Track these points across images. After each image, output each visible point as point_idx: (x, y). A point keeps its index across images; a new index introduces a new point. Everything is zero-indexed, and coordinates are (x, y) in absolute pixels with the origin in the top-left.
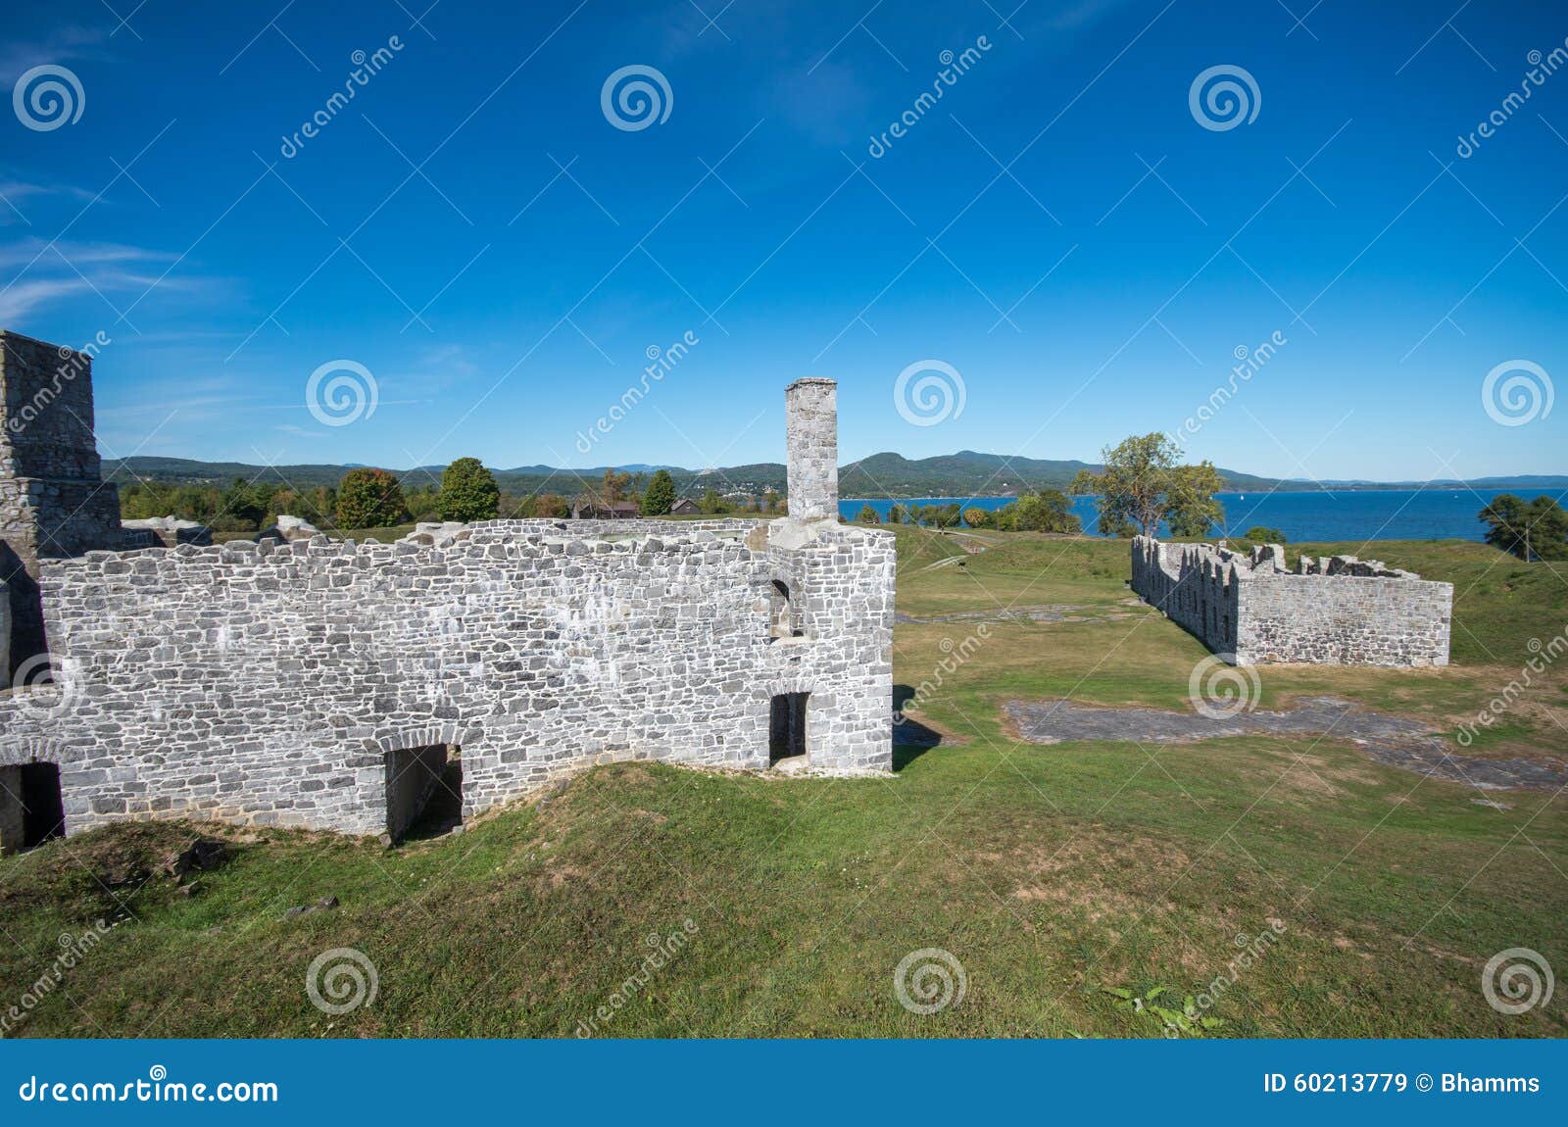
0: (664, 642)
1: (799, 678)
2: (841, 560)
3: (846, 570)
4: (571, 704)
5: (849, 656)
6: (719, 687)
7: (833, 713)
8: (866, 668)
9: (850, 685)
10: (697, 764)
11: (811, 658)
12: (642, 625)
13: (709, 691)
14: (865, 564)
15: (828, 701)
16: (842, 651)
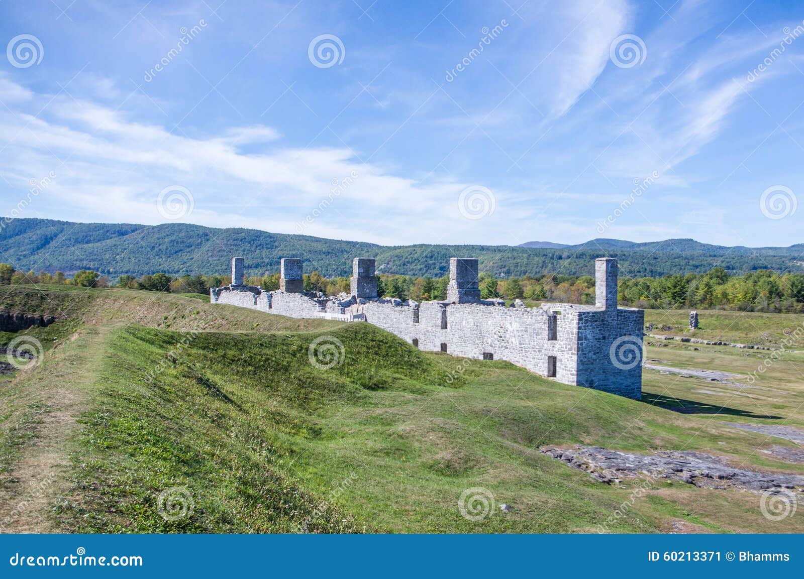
0: (526, 336)
1: (554, 352)
2: (564, 319)
3: (565, 322)
4: (510, 349)
5: (566, 348)
6: (537, 350)
7: (562, 364)
8: (570, 352)
9: (566, 357)
10: (532, 370)
11: (557, 346)
12: (522, 331)
13: (535, 351)
14: (569, 320)
15: (561, 361)
16: (564, 346)
